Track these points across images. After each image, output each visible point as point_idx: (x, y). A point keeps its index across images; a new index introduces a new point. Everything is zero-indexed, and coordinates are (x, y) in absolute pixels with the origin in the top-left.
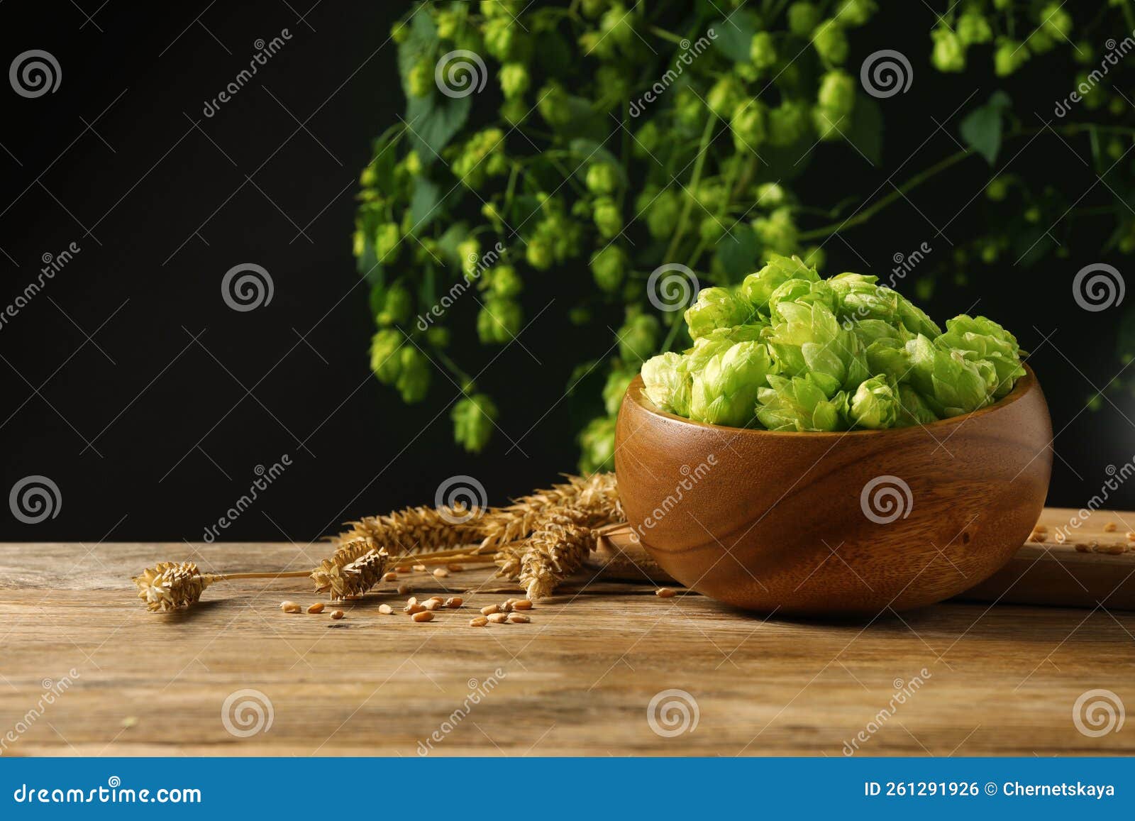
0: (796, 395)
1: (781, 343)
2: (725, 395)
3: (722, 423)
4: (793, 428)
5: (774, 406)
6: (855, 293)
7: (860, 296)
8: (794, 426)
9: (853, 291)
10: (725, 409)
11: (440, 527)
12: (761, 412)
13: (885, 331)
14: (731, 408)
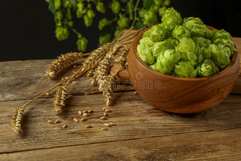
0: (186, 69)
1: (181, 52)
2: (167, 67)
3: (166, 74)
4: (185, 77)
5: (179, 69)
6: (195, 28)
7: (196, 29)
8: (185, 76)
9: (194, 28)
10: (166, 70)
11: (68, 60)
12: (176, 71)
13: (203, 42)
14: (168, 70)
